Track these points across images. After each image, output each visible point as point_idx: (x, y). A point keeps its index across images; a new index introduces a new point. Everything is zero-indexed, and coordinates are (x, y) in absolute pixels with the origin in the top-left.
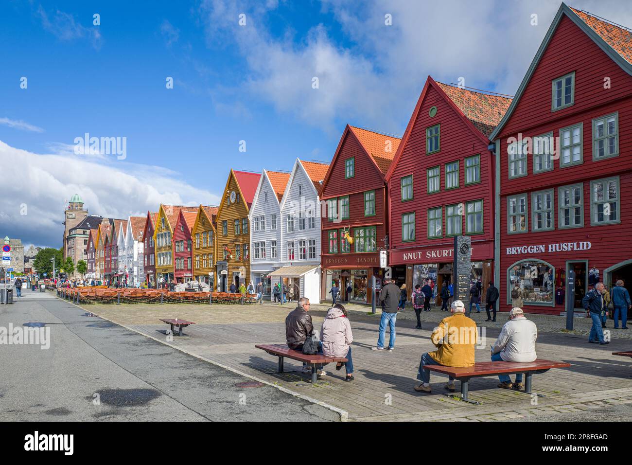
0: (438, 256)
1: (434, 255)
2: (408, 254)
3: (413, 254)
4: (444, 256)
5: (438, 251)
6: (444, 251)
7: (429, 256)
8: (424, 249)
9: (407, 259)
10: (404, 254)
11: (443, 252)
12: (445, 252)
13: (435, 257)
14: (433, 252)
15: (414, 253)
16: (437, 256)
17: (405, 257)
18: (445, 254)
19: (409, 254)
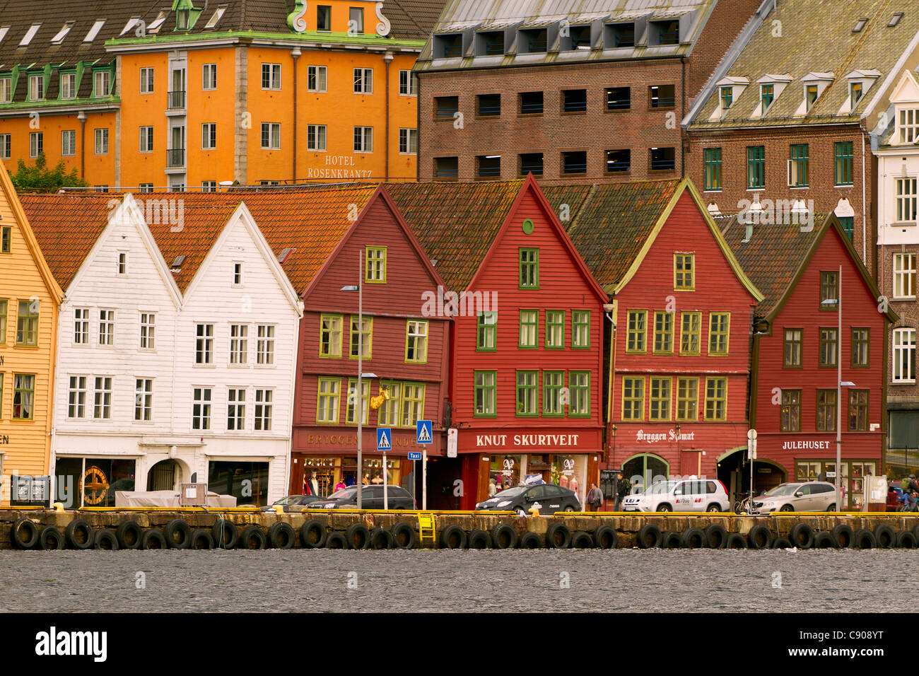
0: (531, 442)
1: (525, 441)
2: (484, 437)
3: (492, 437)
4: (540, 444)
5: (531, 436)
6: (540, 436)
7: (517, 443)
8: (510, 432)
9: (482, 444)
10: (478, 437)
11: (538, 437)
12: (542, 438)
13: (527, 444)
14: (524, 436)
15: (494, 437)
16: (529, 443)
17: (479, 441)
18: (542, 442)
19: (486, 437)
